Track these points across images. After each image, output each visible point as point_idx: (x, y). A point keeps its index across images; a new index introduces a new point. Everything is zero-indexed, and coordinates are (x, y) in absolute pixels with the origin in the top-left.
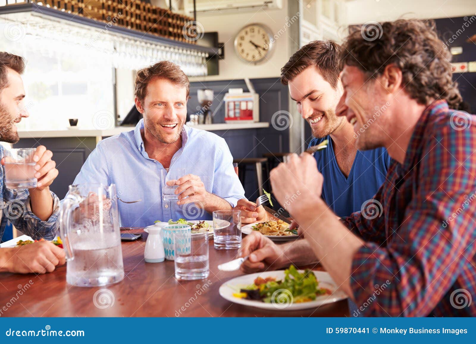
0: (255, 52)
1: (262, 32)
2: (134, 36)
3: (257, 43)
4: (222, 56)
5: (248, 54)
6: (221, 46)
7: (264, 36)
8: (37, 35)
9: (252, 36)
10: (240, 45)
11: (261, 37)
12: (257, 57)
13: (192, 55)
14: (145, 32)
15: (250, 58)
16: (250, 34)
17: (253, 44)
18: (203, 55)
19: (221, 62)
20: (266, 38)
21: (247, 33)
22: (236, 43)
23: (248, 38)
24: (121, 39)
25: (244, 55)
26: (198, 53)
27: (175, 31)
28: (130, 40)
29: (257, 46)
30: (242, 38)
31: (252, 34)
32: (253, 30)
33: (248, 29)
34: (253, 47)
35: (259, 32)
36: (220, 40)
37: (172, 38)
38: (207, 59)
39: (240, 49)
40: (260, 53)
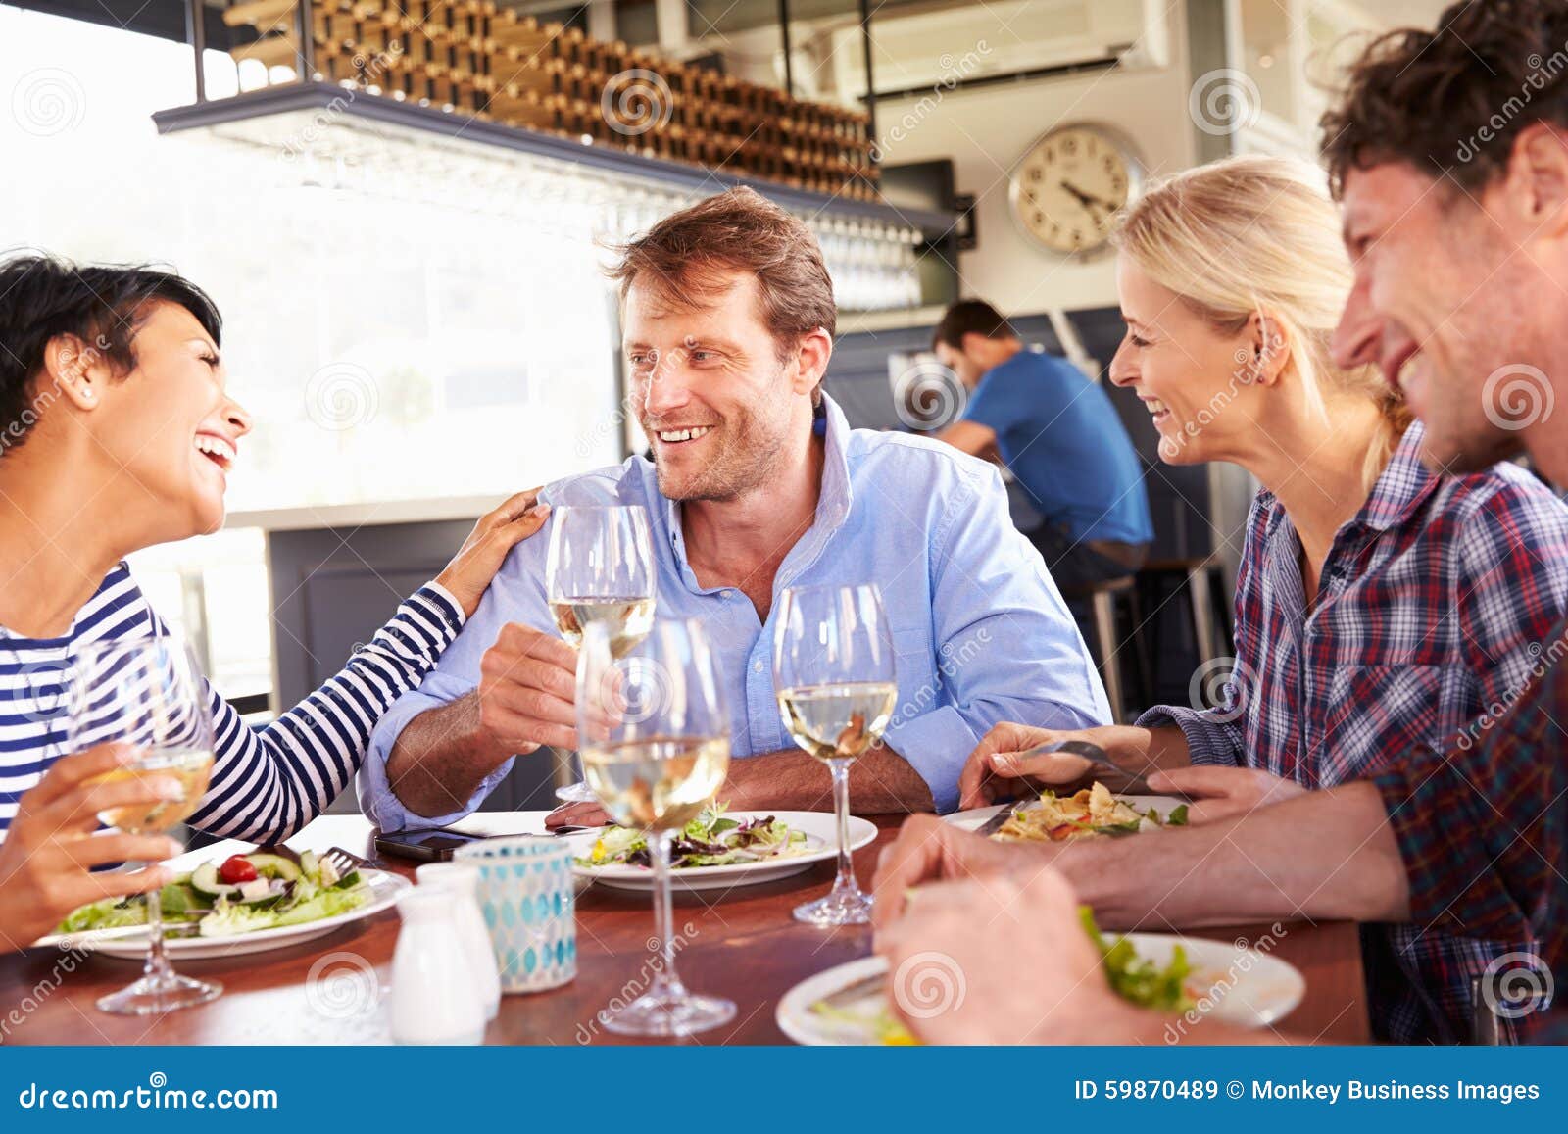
0: (1083, 219)
1: (1103, 148)
2: (664, 179)
3: (1086, 188)
4: (970, 239)
5: (1055, 229)
6: (966, 205)
7: (1109, 163)
8: (338, 187)
9: (1071, 167)
10: (1031, 196)
11: (1098, 166)
12: (1090, 237)
13: (865, 240)
14: (701, 167)
15: (1064, 240)
16: (1061, 158)
17: (1074, 192)
18: (905, 236)
19: (967, 259)
20: (1117, 169)
21: (1050, 156)
22: (1015, 190)
23: (1054, 174)
24: (621, 192)
25: (1045, 231)
26: (885, 229)
27: (806, 158)
28: (650, 192)
29: (1086, 200)
30: (1036, 175)
31: (1069, 159)
32: (1070, 147)
33: (1055, 144)
34: (1074, 204)
35: (1092, 150)
36: (963, 186)
37: (795, 184)
38: (919, 250)
39: (1029, 212)
40: (1097, 221)
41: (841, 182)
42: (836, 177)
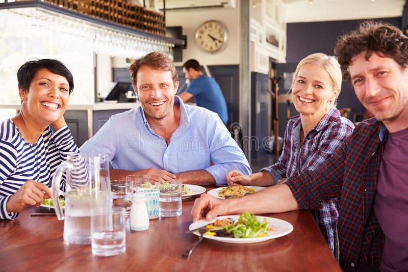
0: (213, 44)
1: (219, 27)
2: (117, 29)
3: (214, 36)
4: (185, 46)
5: (206, 45)
6: (185, 38)
7: (220, 31)
8: (40, 26)
9: (211, 31)
10: (200, 37)
11: (217, 31)
12: (214, 48)
13: (161, 45)
14: (125, 26)
15: (208, 48)
16: (208, 29)
17: (211, 37)
18: (170, 45)
19: (184, 51)
20: (222, 32)
21: (206, 28)
22: (197, 35)
23: (206, 32)
24: (106, 31)
25: (203, 46)
26: (166, 43)
27: (149, 25)
28: (113, 31)
29: (214, 39)
30: (202, 32)
31: (210, 29)
32: (211, 26)
33: (207, 25)
34: (211, 40)
35: (216, 27)
36: (184, 33)
37: (146, 31)
38: (173, 48)
39: (200, 41)
40: (216, 44)
41: (157, 31)
42: (156, 30)
